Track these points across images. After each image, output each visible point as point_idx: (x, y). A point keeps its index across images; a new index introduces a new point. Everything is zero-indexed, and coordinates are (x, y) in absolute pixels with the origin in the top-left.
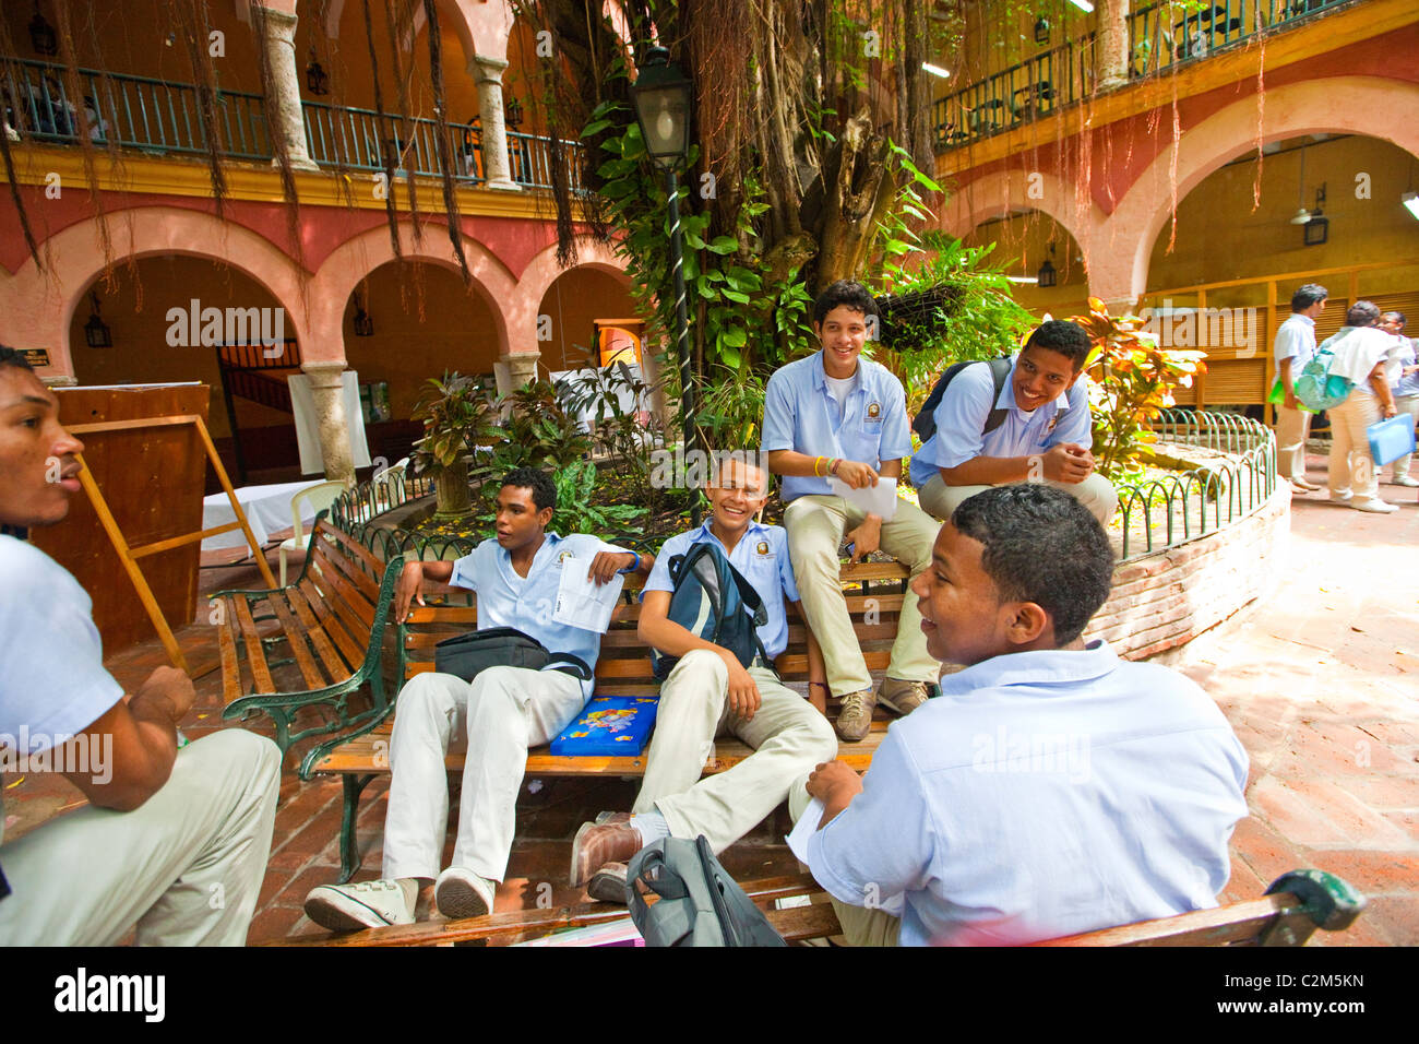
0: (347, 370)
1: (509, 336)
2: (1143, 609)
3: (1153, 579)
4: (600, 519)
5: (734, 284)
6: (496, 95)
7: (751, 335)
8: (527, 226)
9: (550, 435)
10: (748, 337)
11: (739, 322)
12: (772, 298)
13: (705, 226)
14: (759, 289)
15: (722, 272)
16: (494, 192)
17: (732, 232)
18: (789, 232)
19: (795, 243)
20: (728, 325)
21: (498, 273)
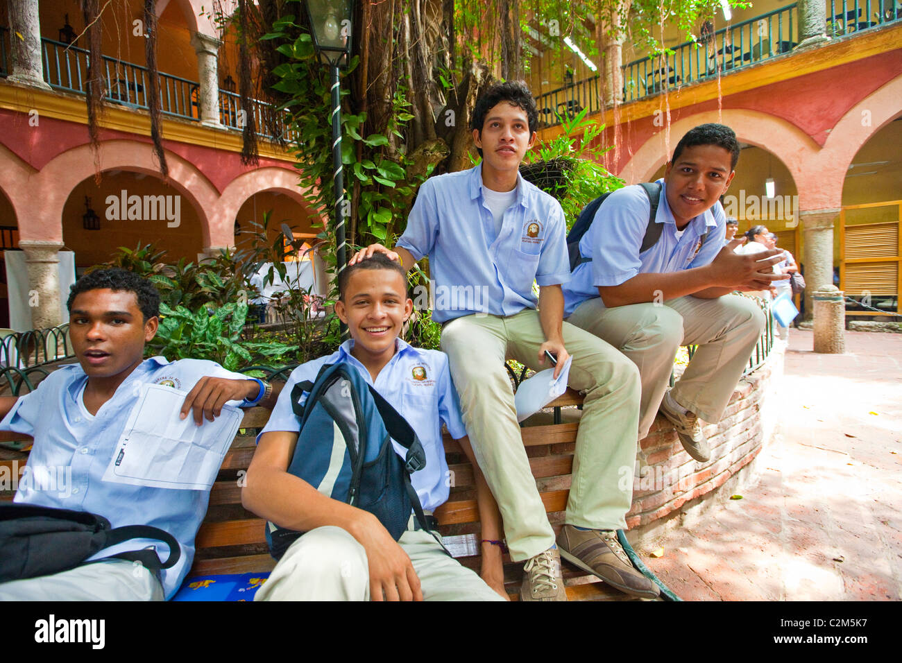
0: (63, 249)
1: (211, 234)
2: (738, 428)
3: (744, 400)
4: (245, 354)
5: (384, 174)
6: (212, 62)
7: (396, 215)
8: (231, 156)
9: (212, 284)
10: (393, 218)
11: (384, 205)
12: (414, 186)
13: (362, 121)
14: (403, 178)
15: (374, 163)
16: (205, 128)
17: (384, 132)
18: (427, 137)
19: (432, 147)
20: (378, 206)
21: (205, 187)
